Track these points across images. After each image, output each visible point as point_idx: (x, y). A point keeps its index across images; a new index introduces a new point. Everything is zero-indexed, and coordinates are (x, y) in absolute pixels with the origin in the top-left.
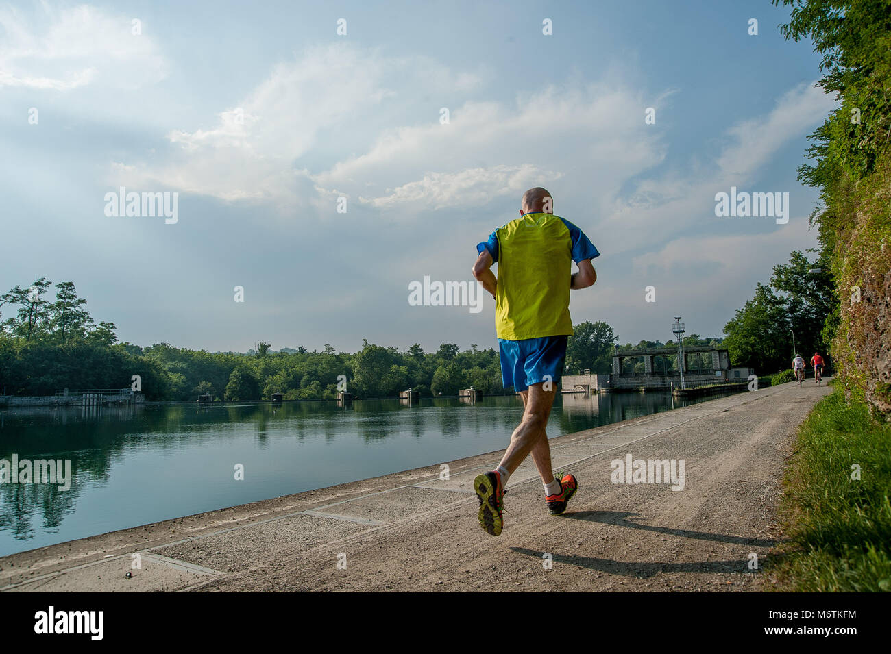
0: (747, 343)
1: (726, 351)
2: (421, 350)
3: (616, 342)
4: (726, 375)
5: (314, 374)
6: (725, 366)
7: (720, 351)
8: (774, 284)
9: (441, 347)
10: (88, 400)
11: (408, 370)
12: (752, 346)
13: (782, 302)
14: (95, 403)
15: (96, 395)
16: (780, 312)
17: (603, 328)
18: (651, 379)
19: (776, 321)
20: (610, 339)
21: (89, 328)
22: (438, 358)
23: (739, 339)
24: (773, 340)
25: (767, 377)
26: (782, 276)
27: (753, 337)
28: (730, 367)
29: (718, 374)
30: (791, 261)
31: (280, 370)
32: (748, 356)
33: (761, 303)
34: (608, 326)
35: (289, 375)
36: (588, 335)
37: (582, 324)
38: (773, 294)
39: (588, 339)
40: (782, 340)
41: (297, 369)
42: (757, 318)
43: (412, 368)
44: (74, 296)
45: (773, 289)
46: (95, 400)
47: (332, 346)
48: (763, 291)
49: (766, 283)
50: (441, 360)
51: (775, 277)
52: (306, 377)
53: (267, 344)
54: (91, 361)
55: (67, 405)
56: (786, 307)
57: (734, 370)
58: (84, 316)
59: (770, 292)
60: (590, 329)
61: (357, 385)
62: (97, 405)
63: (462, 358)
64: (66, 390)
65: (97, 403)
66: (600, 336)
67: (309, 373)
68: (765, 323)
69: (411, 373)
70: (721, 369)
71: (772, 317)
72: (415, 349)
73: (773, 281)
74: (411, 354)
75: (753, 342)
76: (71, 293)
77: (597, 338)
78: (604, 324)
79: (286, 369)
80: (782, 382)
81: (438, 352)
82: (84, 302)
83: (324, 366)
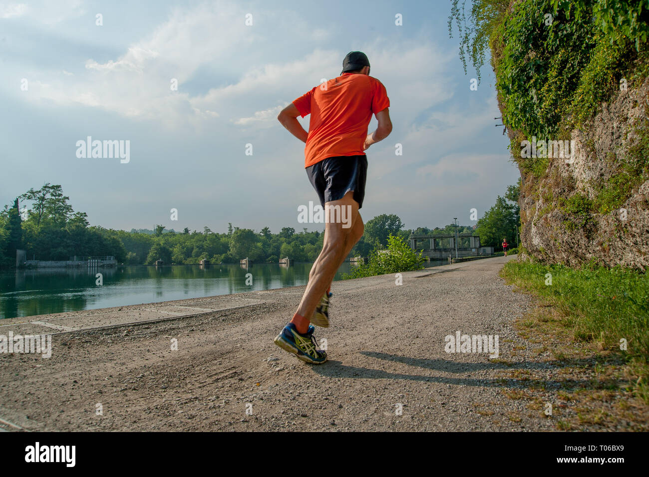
0: (490, 232)
1: (479, 237)
2: (269, 232)
3: (402, 229)
4: (478, 250)
5: (201, 248)
6: (478, 245)
7: (475, 237)
8: (508, 197)
9: (282, 230)
10: (91, 263)
11: (262, 245)
12: (493, 234)
13: (512, 208)
14: (96, 266)
15: (96, 260)
16: (511, 214)
17: (394, 219)
18: (434, 253)
19: (508, 219)
20: (399, 226)
21: (70, 216)
22: (281, 237)
23: (486, 230)
24: (505, 231)
25: (501, 252)
26: (512, 192)
27: (494, 229)
28: (481, 246)
29: (474, 250)
30: (518, 183)
31: (176, 245)
32: (491, 240)
33: (499, 208)
34: (398, 218)
35: (183, 248)
36: (384, 223)
37: (381, 216)
38: (507, 203)
39: (384, 226)
40: (510, 230)
41: (188, 244)
42: (497, 217)
43: (265, 244)
44: (62, 195)
45: (507, 200)
46: (96, 264)
47: (209, 228)
48: (501, 200)
49: (502, 196)
50: (283, 239)
51: (508, 193)
52: (195, 250)
53: (163, 226)
54: (86, 238)
55: (78, 266)
56: (513, 211)
57: (483, 248)
58: (69, 208)
59: (505, 202)
60: (386, 219)
61: (232, 255)
62: (97, 267)
63: (297, 237)
64: (75, 257)
65: (97, 265)
66: (392, 224)
67: (198, 247)
68: (501, 220)
69: (264, 247)
70: (475, 248)
71: (505, 217)
72: (266, 231)
73: (507, 195)
74: (262, 234)
75: (494, 231)
76: (60, 192)
77: (390, 226)
78: (395, 216)
79: (180, 244)
80: (510, 254)
81: (280, 233)
82: (68, 198)
83: (208, 242)
